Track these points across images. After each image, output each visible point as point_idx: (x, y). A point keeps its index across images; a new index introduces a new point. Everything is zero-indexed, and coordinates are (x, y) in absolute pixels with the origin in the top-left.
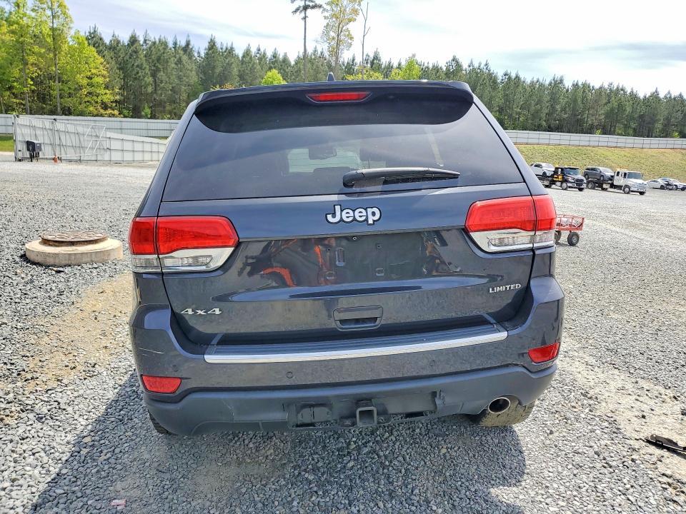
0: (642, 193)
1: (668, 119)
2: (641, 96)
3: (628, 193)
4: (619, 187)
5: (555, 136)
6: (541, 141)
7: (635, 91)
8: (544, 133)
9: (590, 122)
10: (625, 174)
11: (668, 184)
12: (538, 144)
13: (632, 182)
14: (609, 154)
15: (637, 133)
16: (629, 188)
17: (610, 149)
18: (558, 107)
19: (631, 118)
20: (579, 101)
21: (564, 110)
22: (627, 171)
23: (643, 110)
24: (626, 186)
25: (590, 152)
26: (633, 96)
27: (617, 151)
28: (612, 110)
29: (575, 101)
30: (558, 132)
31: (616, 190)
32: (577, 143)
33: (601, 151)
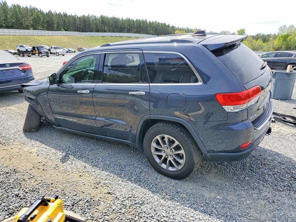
0: (63, 55)
1: (58, 23)
2: (45, 12)
3: (58, 56)
4: (54, 53)
5: (12, 31)
6: (5, 34)
7: (42, 10)
8: (5, 29)
9: (26, 24)
10: (55, 48)
11: (69, 51)
12: (4, 35)
13: (58, 51)
14: (40, 39)
15: (48, 29)
16: (58, 53)
17: (39, 36)
18: (8, 16)
19: (44, 22)
20: (18, 13)
21: (11, 17)
22: (55, 46)
23: (48, 19)
24: (57, 53)
25: (31, 38)
26: (42, 13)
27: (43, 37)
28: (35, 18)
29: (16, 13)
30: (12, 29)
31: (52, 55)
32: (24, 34)
33: (36, 38)
